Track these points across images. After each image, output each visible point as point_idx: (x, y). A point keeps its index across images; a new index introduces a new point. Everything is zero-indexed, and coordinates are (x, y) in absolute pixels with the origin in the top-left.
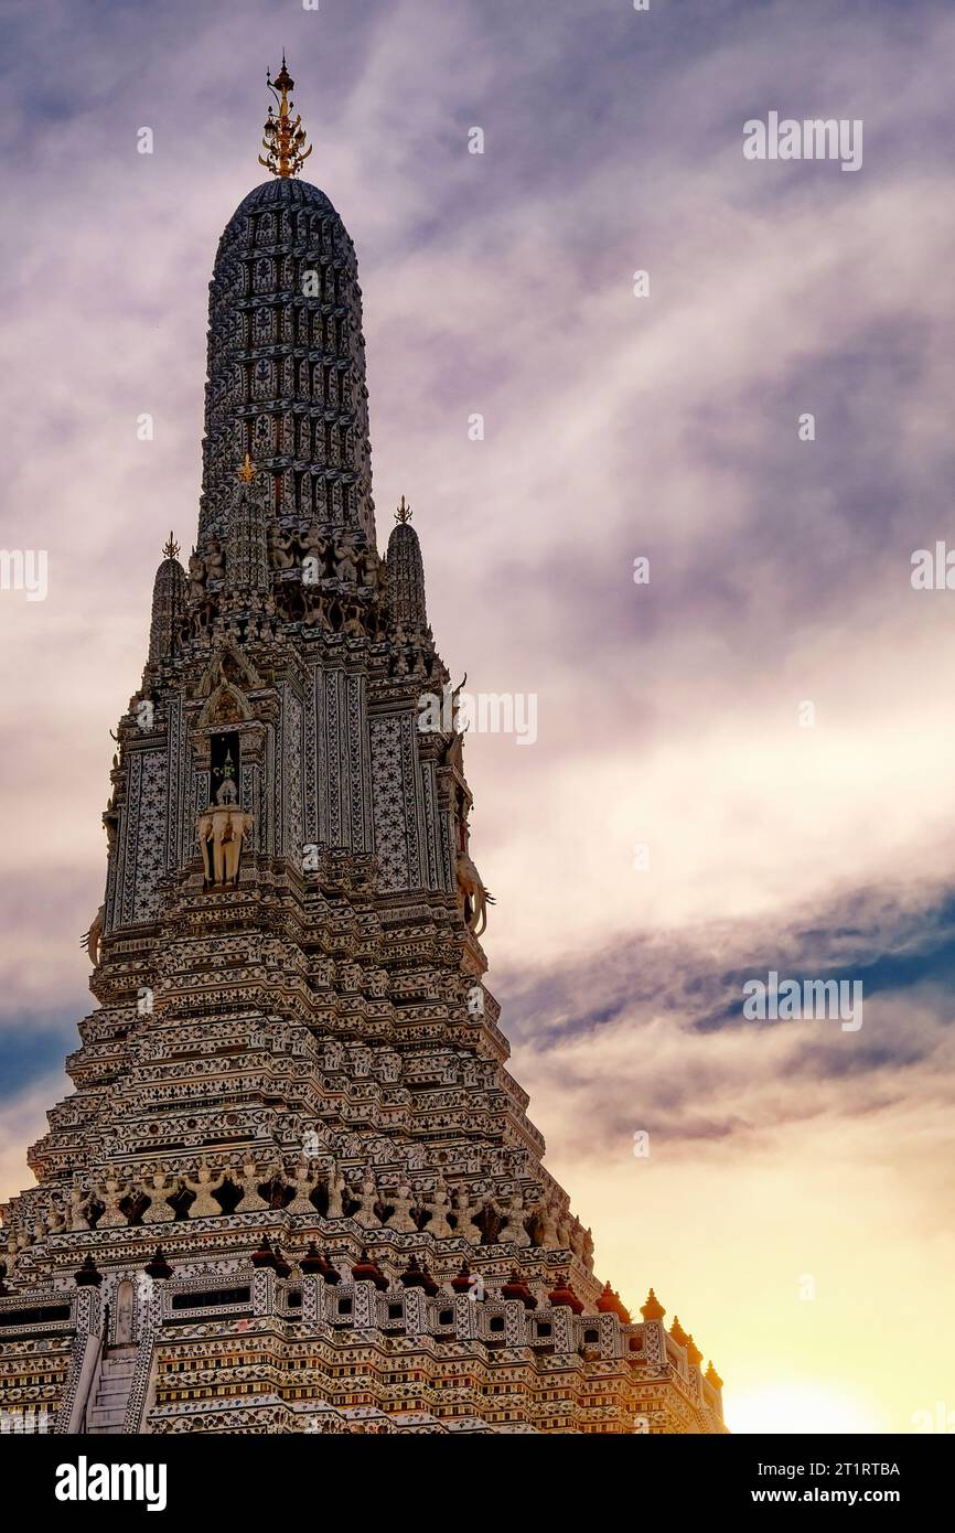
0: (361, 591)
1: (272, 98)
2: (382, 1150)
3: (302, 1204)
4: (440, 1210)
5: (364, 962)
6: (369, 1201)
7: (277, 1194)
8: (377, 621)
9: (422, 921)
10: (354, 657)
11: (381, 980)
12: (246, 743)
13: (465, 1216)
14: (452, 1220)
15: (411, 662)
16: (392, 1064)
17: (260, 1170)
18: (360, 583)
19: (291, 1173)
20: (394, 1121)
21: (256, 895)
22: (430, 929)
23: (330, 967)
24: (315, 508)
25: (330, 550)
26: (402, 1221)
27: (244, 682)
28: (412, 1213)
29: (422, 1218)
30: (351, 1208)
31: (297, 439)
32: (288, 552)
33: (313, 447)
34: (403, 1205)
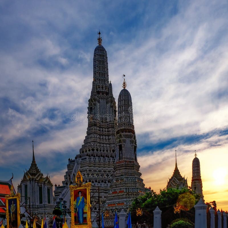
0: (106, 91)
1: (98, 35)
2: (105, 145)
3: (95, 151)
4: (109, 150)
5: (105, 128)
6: (102, 150)
7: (93, 150)
8: (107, 94)
9: (110, 124)
10: (105, 98)
11: (107, 130)
12: (93, 108)
13: (111, 150)
14: (110, 151)
15: (110, 97)
16: (107, 138)
17: (91, 148)
18: (106, 90)
19: (94, 148)
20: (107, 143)
21: (94, 123)
22: (111, 124)
23: (101, 129)
24: (101, 82)
25: (103, 87)
26: (105, 151)
27: (93, 102)
28: (106, 151)
29: (107, 151)
30: (100, 151)
31: (99, 75)
32: (98, 88)
33: (101, 76)
34: (105, 150)
